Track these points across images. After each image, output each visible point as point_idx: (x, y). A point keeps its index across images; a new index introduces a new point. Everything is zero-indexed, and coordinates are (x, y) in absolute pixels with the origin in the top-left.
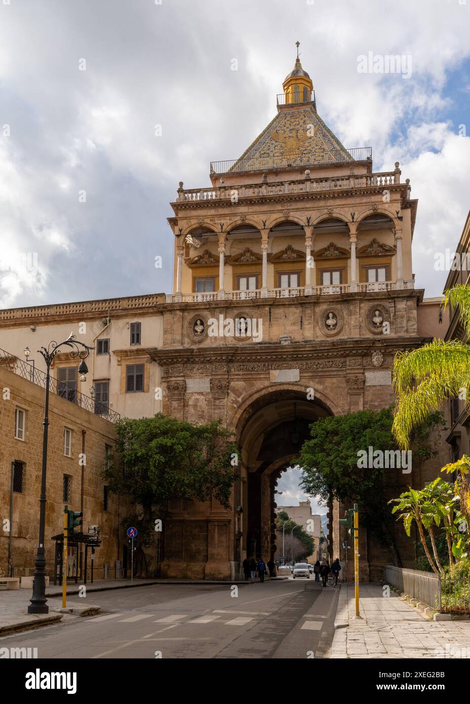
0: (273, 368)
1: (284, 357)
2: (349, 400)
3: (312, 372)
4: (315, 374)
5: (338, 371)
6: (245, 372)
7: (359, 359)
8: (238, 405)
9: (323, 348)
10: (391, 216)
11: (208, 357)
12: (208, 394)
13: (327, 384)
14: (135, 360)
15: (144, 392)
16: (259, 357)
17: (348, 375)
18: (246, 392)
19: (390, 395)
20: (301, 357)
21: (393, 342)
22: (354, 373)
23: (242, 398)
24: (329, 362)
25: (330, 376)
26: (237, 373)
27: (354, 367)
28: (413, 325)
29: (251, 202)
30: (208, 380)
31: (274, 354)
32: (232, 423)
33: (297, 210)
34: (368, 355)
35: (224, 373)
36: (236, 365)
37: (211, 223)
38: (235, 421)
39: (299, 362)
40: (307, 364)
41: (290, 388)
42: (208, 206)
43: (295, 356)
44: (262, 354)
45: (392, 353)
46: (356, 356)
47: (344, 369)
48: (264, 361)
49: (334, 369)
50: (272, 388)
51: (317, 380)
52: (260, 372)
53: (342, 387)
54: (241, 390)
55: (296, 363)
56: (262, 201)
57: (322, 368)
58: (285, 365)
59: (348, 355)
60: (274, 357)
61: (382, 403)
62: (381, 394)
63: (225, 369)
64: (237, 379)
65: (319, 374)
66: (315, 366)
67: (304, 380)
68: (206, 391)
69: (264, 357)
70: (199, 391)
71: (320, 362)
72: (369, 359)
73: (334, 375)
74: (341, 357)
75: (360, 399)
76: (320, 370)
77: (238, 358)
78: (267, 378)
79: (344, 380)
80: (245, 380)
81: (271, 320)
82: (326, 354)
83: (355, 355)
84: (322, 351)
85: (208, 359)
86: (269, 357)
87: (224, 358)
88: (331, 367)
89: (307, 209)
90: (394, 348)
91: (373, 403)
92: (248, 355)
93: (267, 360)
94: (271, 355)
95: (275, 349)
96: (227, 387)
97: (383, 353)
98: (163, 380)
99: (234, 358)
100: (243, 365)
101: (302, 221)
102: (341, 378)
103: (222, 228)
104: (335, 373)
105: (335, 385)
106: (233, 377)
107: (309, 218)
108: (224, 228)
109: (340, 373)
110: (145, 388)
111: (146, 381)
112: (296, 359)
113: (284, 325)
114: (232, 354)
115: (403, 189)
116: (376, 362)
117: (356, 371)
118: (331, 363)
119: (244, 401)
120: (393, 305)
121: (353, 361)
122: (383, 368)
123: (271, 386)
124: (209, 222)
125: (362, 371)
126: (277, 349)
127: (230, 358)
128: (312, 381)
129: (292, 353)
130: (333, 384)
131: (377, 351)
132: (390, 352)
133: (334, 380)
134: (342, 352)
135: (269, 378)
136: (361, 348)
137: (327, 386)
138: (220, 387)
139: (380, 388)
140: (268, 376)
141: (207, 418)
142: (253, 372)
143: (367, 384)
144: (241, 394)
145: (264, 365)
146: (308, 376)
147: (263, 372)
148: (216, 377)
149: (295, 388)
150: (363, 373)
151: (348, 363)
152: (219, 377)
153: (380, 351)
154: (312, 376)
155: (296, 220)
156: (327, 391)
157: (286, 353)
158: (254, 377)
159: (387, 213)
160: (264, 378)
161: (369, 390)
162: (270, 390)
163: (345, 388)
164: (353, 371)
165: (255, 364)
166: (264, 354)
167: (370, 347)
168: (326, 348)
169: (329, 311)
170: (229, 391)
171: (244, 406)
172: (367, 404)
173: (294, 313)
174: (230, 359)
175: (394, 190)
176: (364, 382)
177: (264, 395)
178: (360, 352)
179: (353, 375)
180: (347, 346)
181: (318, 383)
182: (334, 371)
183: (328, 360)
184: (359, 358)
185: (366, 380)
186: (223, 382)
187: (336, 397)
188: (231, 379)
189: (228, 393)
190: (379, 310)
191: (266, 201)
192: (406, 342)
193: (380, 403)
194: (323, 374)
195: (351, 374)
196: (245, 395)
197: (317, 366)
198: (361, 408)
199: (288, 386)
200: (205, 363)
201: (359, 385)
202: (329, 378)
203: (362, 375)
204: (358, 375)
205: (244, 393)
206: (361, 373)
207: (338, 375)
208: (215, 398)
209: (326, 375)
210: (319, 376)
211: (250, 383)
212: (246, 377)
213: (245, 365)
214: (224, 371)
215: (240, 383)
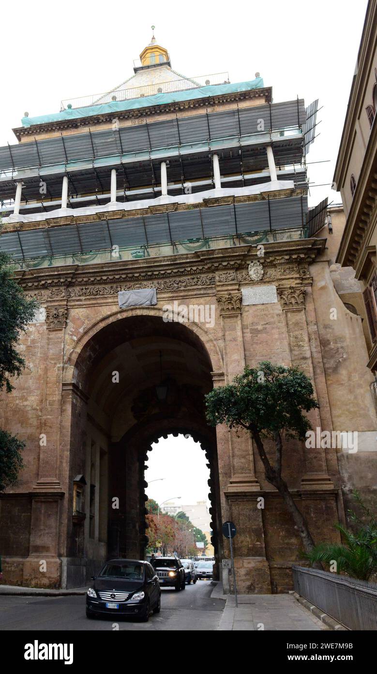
0: (122, 289)
1: (136, 275)
3: (172, 292)
4: (176, 295)
5: (205, 289)
6: (88, 297)
7: (232, 274)
8: (79, 336)
9: (184, 261)
11: (43, 280)
12: (42, 325)
16: (105, 278)
17: (219, 293)
18: (88, 320)
19: (277, 315)
20: (158, 275)
21: (274, 247)
22: (226, 290)
23: (84, 329)
24: (193, 279)
25: (196, 296)
26: (79, 298)
27: (226, 283)
30: (42, 308)
31: (123, 272)
32: (69, 359)
34: (243, 269)
35: (62, 299)
36: (78, 288)
38: (75, 357)
39: (155, 282)
40: (165, 283)
41: (145, 313)
43: (149, 273)
44: (108, 273)
45: (274, 263)
46: (228, 269)
47: (214, 286)
48: (111, 283)
49: (200, 287)
50: (122, 314)
51: (178, 301)
52: (105, 296)
54: (82, 318)
55: (150, 282)
57: (185, 286)
58: (138, 286)
59: (217, 269)
60: (124, 276)
61: (267, 326)
62: (265, 314)
63: (63, 294)
64: (78, 305)
65: (182, 294)
66: (175, 285)
67: (162, 303)
68: (40, 321)
69: (110, 277)
71: (182, 279)
72: (244, 272)
73: (200, 294)
74: (209, 272)
75: (236, 322)
76: (182, 288)
77: (80, 280)
78: (114, 302)
79: (214, 300)
80: (88, 306)
82: (189, 269)
83: (226, 268)
84: (184, 265)
85: (43, 282)
86: (117, 277)
87: (62, 280)
88: (196, 285)
90: (277, 256)
91: (256, 327)
92: (91, 275)
93: (114, 281)
94: (119, 274)
95: (124, 265)
96: (66, 316)
97: (262, 263)
99: (74, 280)
100: (86, 289)
102: (210, 298)
104: (202, 292)
106: (73, 304)
109: (209, 292)
112: (150, 278)
114: (71, 275)
115: (267, 94)
116: (254, 275)
117: (230, 288)
118: (196, 280)
119: (86, 333)
121: (224, 276)
122: (265, 282)
123: (120, 312)
125: (237, 287)
126: (127, 265)
127: (69, 280)
128: (172, 303)
129: (146, 269)
131: (254, 262)
132: (272, 261)
133: (201, 300)
134: (209, 265)
135: (118, 302)
136: (233, 259)
138: (56, 316)
139: (263, 307)
140: (116, 300)
142: (97, 297)
143: (245, 303)
144: (83, 323)
145: (112, 287)
146: (167, 298)
147: (109, 296)
148: (53, 304)
149: (152, 313)
150: (238, 290)
151: (217, 278)
152: (56, 304)
153: (259, 261)
154: (173, 297)
157: (138, 271)
158: (99, 301)
160: (112, 302)
161: (248, 311)
162: (120, 317)
164: (226, 288)
165: (101, 287)
166: (111, 273)
167: (244, 256)
168: (188, 260)
170: (68, 321)
171: (86, 339)
172: (248, 328)
174: (70, 282)
175: (257, 95)
176: (241, 300)
177: (112, 323)
178: (232, 263)
179: (226, 292)
180: (215, 256)
182: (200, 289)
183: (192, 277)
184: (231, 272)
185: (243, 298)
186: (60, 310)
188: (70, 306)
189: (66, 323)
191: (114, 118)
192: (291, 247)
193: (264, 326)
194: (186, 294)
195: (222, 291)
196: (88, 324)
197: (178, 284)
198: (239, 333)
199: (142, 310)
200: (40, 288)
201: (234, 305)
202: (195, 299)
203: (237, 291)
204: (231, 292)
205: (86, 322)
206: (235, 290)
207: (205, 294)
208: (49, 330)
209: (190, 295)
210: (181, 296)
211: (95, 310)
212: (88, 302)
213: (88, 289)
214: (62, 296)
215: (81, 310)
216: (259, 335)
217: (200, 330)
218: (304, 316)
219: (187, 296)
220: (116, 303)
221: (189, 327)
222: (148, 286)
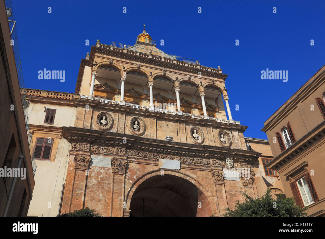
0: (160, 157)
1: (169, 151)
2: (215, 188)
3: (188, 165)
4: (190, 167)
5: (205, 166)
6: (139, 158)
7: (218, 161)
8: (134, 181)
10: (221, 88)
11: (113, 140)
12: (108, 169)
13: (199, 175)
14: (45, 135)
15: (50, 160)
16: (150, 148)
17: (212, 170)
18: (140, 172)
19: (240, 188)
20: (181, 153)
21: (240, 152)
23: (137, 177)
24: (199, 160)
25: (200, 170)
26: (133, 157)
27: (216, 165)
28: (244, 146)
29: (143, 61)
30: (110, 158)
31: (163, 147)
32: (128, 195)
33: (170, 72)
34: (224, 159)
35: (123, 155)
36: (133, 151)
37: (117, 64)
38: (131, 194)
39: (179, 157)
40: (184, 159)
41: (173, 173)
42: (116, 55)
43: (177, 152)
44: (153, 146)
45: (238, 160)
47: (209, 166)
48: (153, 152)
49: (203, 165)
51: (192, 171)
52: (150, 159)
53: (209, 178)
54: (136, 170)
55: (177, 156)
56: (150, 62)
57: (195, 163)
58: (169, 157)
59: (212, 157)
60: (162, 150)
61: (236, 193)
62: (235, 186)
64: (133, 161)
65: (193, 167)
66: (189, 161)
67: (183, 169)
68: (108, 167)
69: (154, 149)
70: (101, 166)
71: (193, 158)
73: (203, 169)
74: (207, 158)
75: (222, 188)
76: (193, 164)
77: (135, 146)
79: (210, 173)
80: (139, 163)
81: (157, 127)
82: (197, 154)
83: (216, 158)
84: (195, 151)
85: (112, 142)
86: (158, 149)
87: (125, 144)
88: (200, 163)
89: (176, 73)
90: (240, 157)
91: (231, 193)
92: (143, 145)
93: (155, 152)
94: (160, 148)
96: (126, 166)
98: (71, 153)
99: (132, 145)
101: (173, 78)
102: (208, 172)
103: (124, 68)
104: (204, 168)
105: (204, 176)
106: (130, 159)
107: (177, 77)
108: (125, 69)
109: (207, 168)
110: (52, 157)
111: (53, 152)
112: (177, 154)
113: (166, 131)
117: (218, 168)
118: (200, 160)
119: (138, 180)
120: (231, 133)
121: (215, 161)
123: (159, 171)
124: (116, 63)
125: (221, 169)
127: (130, 144)
128: (189, 171)
129: (174, 149)
130: (203, 175)
133: (203, 172)
137: (199, 176)
138: (120, 165)
139: (233, 182)
140: (156, 163)
141: (106, 189)
142: (145, 158)
143: (225, 178)
144: (136, 173)
145: (154, 155)
146: (186, 167)
147: (152, 159)
148: (118, 157)
149: (177, 175)
151: (211, 162)
152: (120, 157)
155: (170, 76)
156: (199, 180)
158: (146, 161)
159: (219, 86)
160: (154, 164)
161: (227, 183)
162: (158, 173)
163: (211, 179)
164: (216, 168)
165: (147, 153)
166: (155, 146)
167: (226, 153)
169: (194, 129)
171: (139, 183)
172: (228, 193)
173: (172, 125)
177: (154, 176)
178: (219, 155)
179: (216, 171)
180: (212, 150)
181: (192, 173)
183: (198, 158)
186: (122, 162)
187: (206, 184)
188: (129, 161)
189: (126, 171)
190: (223, 134)
191: (152, 63)
193: (235, 193)
194: (195, 167)
195: (214, 169)
196: (139, 174)
197: (191, 161)
198: (224, 195)
199: (171, 172)
200: (108, 145)
201: (221, 178)
202: (200, 171)
203: (221, 171)
204: (219, 171)
205: (138, 173)
206: (220, 170)
207: (205, 169)
208: (115, 173)
209: (198, 168)
210: (193, 168)
211: (143, 166)
212: (140, 161)
213: (139, 152)
214: (123, 153)
215: (135, 164)
216: (233, 197)
217: (204, 189)
218: (253, 191)
219: (196, 168)
220: (157, 165)
221: (198, 187)
222: (175, 159)
